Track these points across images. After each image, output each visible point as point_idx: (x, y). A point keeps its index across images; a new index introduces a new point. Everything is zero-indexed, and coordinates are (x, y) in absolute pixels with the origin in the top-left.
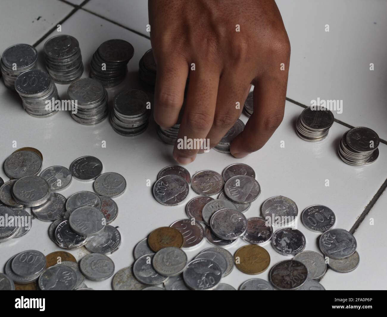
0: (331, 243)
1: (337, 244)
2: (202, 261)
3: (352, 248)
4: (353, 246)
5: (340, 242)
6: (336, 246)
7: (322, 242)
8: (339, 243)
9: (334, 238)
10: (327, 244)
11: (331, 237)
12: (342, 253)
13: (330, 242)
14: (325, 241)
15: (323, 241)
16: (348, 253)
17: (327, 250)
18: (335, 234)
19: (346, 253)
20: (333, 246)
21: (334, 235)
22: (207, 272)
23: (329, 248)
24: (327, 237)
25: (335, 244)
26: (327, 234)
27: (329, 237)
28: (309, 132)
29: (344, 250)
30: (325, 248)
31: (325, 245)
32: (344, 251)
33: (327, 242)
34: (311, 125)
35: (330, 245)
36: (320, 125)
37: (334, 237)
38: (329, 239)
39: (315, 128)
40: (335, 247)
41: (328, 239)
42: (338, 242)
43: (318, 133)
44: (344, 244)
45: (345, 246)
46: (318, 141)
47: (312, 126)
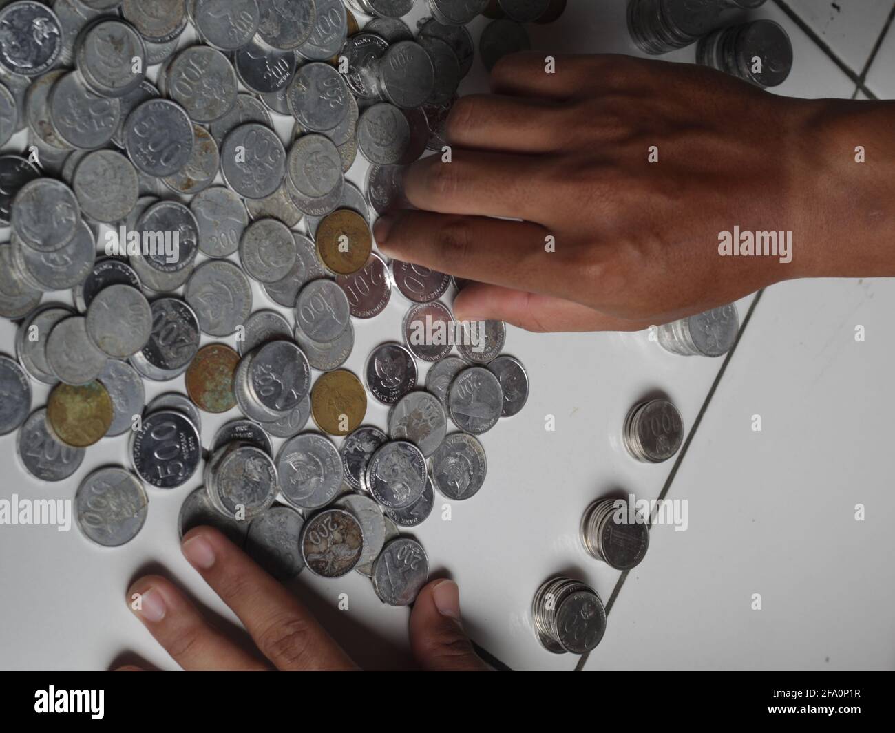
0: (403, 561)
1: (400, 570)
3: (391, 597)
4: (395, 598)
5: (403, 575)
6: (398, 568)
7: (406, 543)
8: (401, 574)
9: (412, 566)
10: (402, 553)
11: (414, 561)
12: (384, 578)
13: (406, 558)
14: (408, 548)
15: (408, 545)
16: (383, 588)
17: (390, 551)
18: (419, 568)
19: (383, 585)
20: (397, 563)
21: (416, 566)
22: (284, 385)
23: (395, 555)
24: (415, 553)
25: (400, 566)
26: (420, 554)
27: (415, 558)
28: (597, 522)
29: (388, 582)
30: (396, 547)
31: (401, 549)
32: (386, 580)
33: (405, 552)
34: (610, 527)
35: (400, 557)
36: (610, 543)
37: (414, 566)
38: (412, 557)
39: (603, 533)
40: (395, 566)
41: (411, 554)
42: (403, 573)
43: (594, 541)
44: (399, 582)
45: (395, 584)
46: (582, 540)
47: (608, 528)
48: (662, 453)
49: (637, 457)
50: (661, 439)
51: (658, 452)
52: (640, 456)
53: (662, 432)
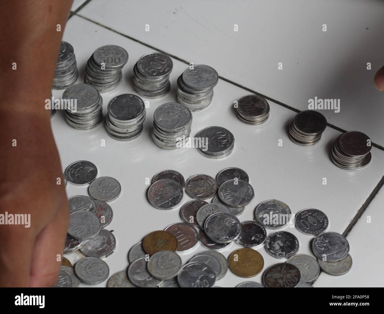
0: (324, 246)
1: (330, 247)
2: (196, 264)
3: (345, 251)
4: (345, 249)
5: (332, 245)
6: (329, 249)
7: (315, 245)
8: (332, 247)
9: (327, 241)
10: (320, 247)
11: (324, 240)
12: (335, 256)
14: (318, 244)
16: (341, 256)
17: (320, 253)
18: (328, 237)
19: (339, 256)
20: (326, 249)
21: (327, 239)
22: (201, 275)
23: (323, 251)
24: (320, 240)
25: (328, 248)
26: (320, 237)
27: (323, 240)
28: (302, 136)
29: (337, 253)
30: (318, 251)
31: (318, 248)
32: (336, 254)
34: (304, 129)
35: (323, 248)
36: (312, 129)
37: (327, 240)
38: (322, 242)
39: (308, 133)
42: (331, 245)
43: (311, 137)
44: (337, 247)
45: (337, 249)
46: (311, 145)
47: (305, 130)
48: (264, 105)
49: (267, 118)
50: (257, 105)
51: (264, 107)
52: (266, 116)
53: (253, 105)
